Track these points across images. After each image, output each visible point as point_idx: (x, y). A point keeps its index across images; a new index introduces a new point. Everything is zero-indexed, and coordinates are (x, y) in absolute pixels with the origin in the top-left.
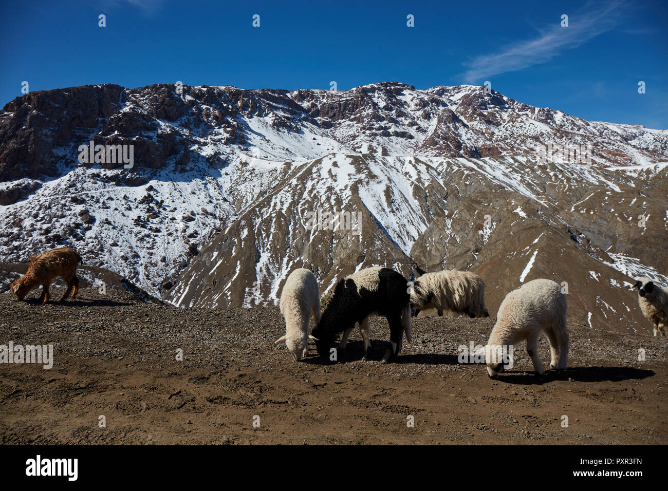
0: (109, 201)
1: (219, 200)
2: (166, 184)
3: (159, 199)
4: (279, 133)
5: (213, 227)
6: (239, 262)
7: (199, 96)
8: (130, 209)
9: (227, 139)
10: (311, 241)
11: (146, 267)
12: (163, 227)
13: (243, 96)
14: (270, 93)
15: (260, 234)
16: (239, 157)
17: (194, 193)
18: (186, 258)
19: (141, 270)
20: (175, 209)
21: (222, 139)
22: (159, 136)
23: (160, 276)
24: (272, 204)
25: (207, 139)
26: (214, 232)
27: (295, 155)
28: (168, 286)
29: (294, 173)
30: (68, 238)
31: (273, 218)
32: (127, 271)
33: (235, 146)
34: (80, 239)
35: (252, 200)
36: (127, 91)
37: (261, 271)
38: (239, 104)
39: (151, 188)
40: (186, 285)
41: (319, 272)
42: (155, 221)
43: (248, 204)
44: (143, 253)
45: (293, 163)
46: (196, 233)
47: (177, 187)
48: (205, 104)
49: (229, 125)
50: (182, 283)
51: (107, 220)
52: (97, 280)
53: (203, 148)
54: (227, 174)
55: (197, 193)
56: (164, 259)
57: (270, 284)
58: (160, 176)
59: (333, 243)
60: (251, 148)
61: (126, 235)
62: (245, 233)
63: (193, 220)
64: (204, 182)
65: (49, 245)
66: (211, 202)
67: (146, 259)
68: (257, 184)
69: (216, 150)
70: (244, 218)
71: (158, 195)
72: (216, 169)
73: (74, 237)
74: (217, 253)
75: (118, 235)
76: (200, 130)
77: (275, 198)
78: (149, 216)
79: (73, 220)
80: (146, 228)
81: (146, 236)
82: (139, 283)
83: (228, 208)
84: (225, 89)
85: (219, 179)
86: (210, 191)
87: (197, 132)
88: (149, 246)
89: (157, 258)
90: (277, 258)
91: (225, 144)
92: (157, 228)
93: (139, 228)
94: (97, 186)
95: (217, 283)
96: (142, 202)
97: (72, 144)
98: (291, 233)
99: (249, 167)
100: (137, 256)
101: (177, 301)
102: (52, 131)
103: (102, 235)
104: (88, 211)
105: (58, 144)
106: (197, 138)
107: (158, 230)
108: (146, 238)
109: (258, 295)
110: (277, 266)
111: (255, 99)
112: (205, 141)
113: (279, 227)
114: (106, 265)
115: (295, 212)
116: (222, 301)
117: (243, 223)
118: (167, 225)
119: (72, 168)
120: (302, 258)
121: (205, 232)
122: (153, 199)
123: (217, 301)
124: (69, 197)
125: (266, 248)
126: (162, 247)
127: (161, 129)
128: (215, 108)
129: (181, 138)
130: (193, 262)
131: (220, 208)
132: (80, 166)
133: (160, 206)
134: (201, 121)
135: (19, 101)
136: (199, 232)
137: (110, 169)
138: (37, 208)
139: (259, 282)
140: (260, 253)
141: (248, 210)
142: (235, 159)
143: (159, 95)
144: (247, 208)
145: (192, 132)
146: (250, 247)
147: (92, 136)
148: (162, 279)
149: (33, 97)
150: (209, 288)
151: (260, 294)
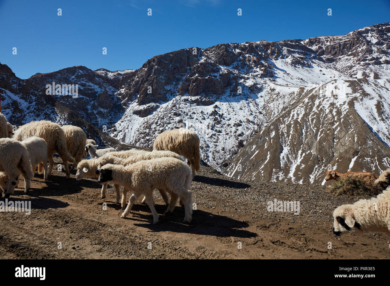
0: (193, 115)
1: (257, 113)
2: (224, 104)
3: (221, 113)
4: (296, 68)
5: (253, 130)
6: (269, 152)
7: (243, 49)
8: (204, 119)
9: (262, 75)
10: (318, 140)
11: (213, 153)
12: (223, 129)
13: (272, 46)
14: (289, 43)
15: (283, 135)
16: (269, 85)
17: (241, 109)
18: (236, 149)
19: (210, 155)
20: (230, 119)
21: (258, 75)
22: (220, 75)
23: (221, 159)
24: (291, 115)
25: (249, 75)
26: (254, 133)
27: (307, 82)
28: (225, 165)
29: (306, 95)
31: (292, 124)
32: (203, 155)
33: (267, 79)
35: (278, 113)
36: (203, 50)
37: (283, 158)
38: (269, 51)
39: (216, 107)
40: (236, 165)
41: (324, 161)
42: (218, 126)
43: (275, 116)
44: (211, 145)
45: (305, 88)
46: (243, 133)
47: (231, 105)
48: (248, 54)
49: (263, 65)
50: (234, 164)
53: (247, 81)
54: (262, 97)
55: (243, 109)
56: (223, 149)
57: (289, 167)
58: (221, 99)
59: (334, 142)
60: (277, 79)
61: (203, 135)
62: (273, 134)
63: (241, 125)
64: (248, 102)
66: (251, 114)
67: (213, 148)
68: (281, 102)
69: (255, 82)
70: (272, 124)
71: (220, 110)
72: (255, 93)
74: (255, 146)
76: (244, 70)
77: (293, 111)
78: (215, 123)
79: (175, 126)
80: (213, 130)
82: (209, 162)
83: (263, 118)
84: (260, 43)
85: (257, 100)
86: (251, 108)
87: (243, 71)
88: (215, 140)
89: (219, 148)
90: (294, 151)
91: (261, 77)
92: (219, 130)
94: (187, 106)
95: (255, 165)
96: (211, 115)
97: (174, 83)
98: (304, 134)
99: (276, 92)
100: (208, 146)
101: (231, 175)
102: (165, 76)
104: (182, 120)
105: (167, 83)
106: (243, 75)
107: (220, 132)
108: (213, 136)
109: (281, 174)
110: (294, 156)
111: (279, 47)
112: (248, 76)
113: (296, 130)
115: (307, 120)
116: (258, 176)
117: (272, 127)
118: (225, 128)
119: (174, 96)
120: (312, 151)
121: (248, 133)
122: (217, 113)
123: (255, 176)
124: (173, 113)
125: (287, 144)
126: (223, 142)
127: (222, 71)
128: (254, 56)
129: (233, 76)
130: (240, 151)
131: (258, 118)
132: (178, 95)
133: (221, 117)
134: (245, 64)
135: (149, 62)
136: (245, 133)
137: (193, 96)
138: (157, 119)
139: (282, 166)
140: (283, 147)
141: (275, 119)
142: (267, 87)
143: (220, 50)
144: (274, 118)
145: (240, 72)
146: (277, 143)
147: (184, 78)
148: (222, 161)
149: (155, 59)
150: (250, 167)
151: (283, 174)
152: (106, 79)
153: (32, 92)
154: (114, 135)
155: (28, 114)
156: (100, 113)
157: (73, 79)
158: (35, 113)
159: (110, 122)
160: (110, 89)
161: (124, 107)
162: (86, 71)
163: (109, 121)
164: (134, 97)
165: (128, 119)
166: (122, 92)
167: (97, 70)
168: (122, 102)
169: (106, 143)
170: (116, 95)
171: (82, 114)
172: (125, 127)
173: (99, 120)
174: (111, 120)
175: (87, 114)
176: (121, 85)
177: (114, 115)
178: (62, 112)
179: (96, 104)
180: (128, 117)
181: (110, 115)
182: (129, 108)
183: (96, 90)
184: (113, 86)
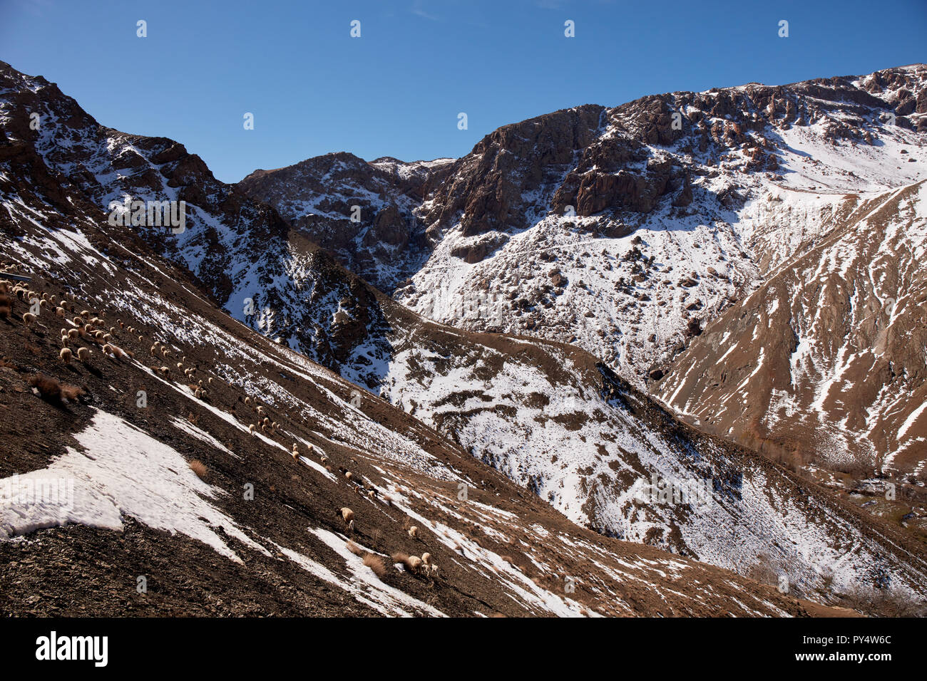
0: (585, 258)
1: (734, 256)
2: (658, 234)
3: (648, 255)
4: (837, 147)
5: (724, 295)
6: (762, 349)
7: (704, 106)
8: (610, 268)
9: (750, 165)
10: (891, 324)
11: (629, 346)
12: (653, 293)
13: (776, 97)
14: (821, 85)
15: (798, 308)
16: (767, 190)
17: (698, 246)
18: (683, 339)
19: (622, 350)
20: (671, 269)
21: (741, 165)
22: (649, 168)
23: (646, 361)
24: (822, 262)
25: (718, 167)
26: (726, 303)
27: (865, 181)
28: (657, 375)
29: (863, 212)
30: (536, 305)
31: (823, 283)
32: (604, 351)
33: (762, 175)
34: (549, 306)
35: (788, 255)
36: (608, 111)
37: (798, 365)
38: (769, 109)
39: (638, 240)
40: (682, 376)
41: (905, 377)
42: (642, 284)
43: (780, 263)
44: (625, 328)
45: (861, 195)
46: (700, 303)
47: (673, 237)
48: (715, 116)
49: (752, 143)
50: (677, 373)
51: (581, 282)
52: (567, 361)
53: (712, 180)
54: (748, 217)
55: (703, 245)
56: (653, 338)
57: (813, 387)
58: (650, 223)
60: (788, 176)
61: (605, 304)
62: (775, 305)
63: (695, 284)
64: (713, 230)
65: (516, 311)
66: (722, 258)
67: (628, 336)
68: (796, 231)
69: (731, 182)
70: (774, 283)
71: (647, 249)
72: (730, 210)
73: (544, 302)
74: (729, 334)
75: (595, 303)
76: (708, 154)
77: (828, 253)
78: (634, 279)
79: (542, 282)
80: (630, 294)
81: (630, 304)
82: (619, 367)
83: (749, 267)
84: (747, 89)
85: (735, 225)
86: (722, 243)
87: (704, 158)
88: (633, 318)
89: (643, 336)
90: (827, 346)
91: (746, 172)
92: (644, 295)
93: (621, 294)
94: (570, 238)
95: (728, 378)
96: (626, 259)
97: (543, 187)
98: (854, 308)
99: (785, 205)
100: (617, 331)
101: (668, 398)
102: (521, 172)
103: (575, 301)
104: (560, 271)
105: (527, 188)
106: (704, 167)
107: (646, 298)
108: (629, 308)
110: (826, 360)
111: (795, 98)
112: (716, 169)
113: (833, 298)
114: (579, 340)
115: (864, 274)
116: (734, 405)
117: (772, 290)
118: (658, 291)
119: (542, 217)
120: (873, 351)
121: (712, 302)
122: (640, 255)
123: (726, 404)
124: (538, 253)
125: (807, 332)
126: (651, 321)
127: (652, 158)
128: (730, 120)
129: (680, 168)
130: (693, 345)
131: (737, 268)
132: (551, 214)
133: (650, 265)
134: (709, 142)
135: (488, 140)
136: (704, 302)
137: (586, 216)
138: (504, 267)
139: (794, 382)
140: (797, 337)
141: (779, 271)
142: (761, 195)
143: (650, 110)
144: (778, 268)
145: (696, 159)
146: (783, 328)
147: (565, 175)
148: (650, 366)
149: (501, 134)
150: (715, 383)
151: (795, 401)
152: (394, 179)
153: (244, 210)
154: (408, 300)
155: (235, 257)
156: (380, 253)
157: (327, 181)
158: (248, 253)
159: (401, 273)
160: (402, 201)
161: (432, 239)
162: (354, 163)
163: (400, 271)
164: (454, 218)
165: (440, 266)
166: (429, 207)
167: (376, 161)
168: (428, 230)
169: (392, 319)
170: (416, 214)
171: (344, 256)
172: (433, 284)
173: (379, 267)
174: (403, 268)
175: (355, 255)
176: (427, 193)
177: (411, 257)
178: (301, 251)
179: (373, 234)
180: (441, 261)
181: (403, 258)
182: (444, 243)
183: (373, 204)
184: (410, 196)
